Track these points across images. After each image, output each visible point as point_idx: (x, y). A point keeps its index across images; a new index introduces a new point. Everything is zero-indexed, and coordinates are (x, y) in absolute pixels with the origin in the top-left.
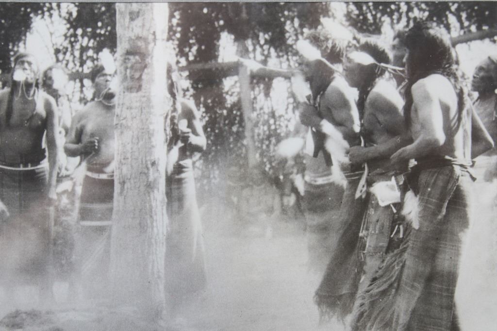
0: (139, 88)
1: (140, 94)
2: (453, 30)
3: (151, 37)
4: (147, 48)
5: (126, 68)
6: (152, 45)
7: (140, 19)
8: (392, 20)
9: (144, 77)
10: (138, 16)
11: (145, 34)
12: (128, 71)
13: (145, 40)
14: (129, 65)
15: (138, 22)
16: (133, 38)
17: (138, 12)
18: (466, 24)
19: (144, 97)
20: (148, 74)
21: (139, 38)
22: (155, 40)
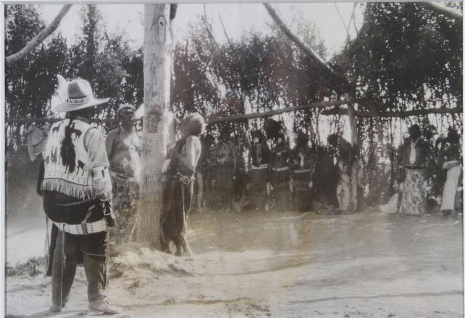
0: (156, 131)
1: (156, 134)
2: (281, 105)
3: (162, 106)
4: (160, 111)
5: (149, 121)
6: (162, 110)
7: (157, 96)
8: (250, 98)
9: (159, 125)
10: (156, 95)
11: (159, 104)
12: (150, 122)
13: (159, 107)
14: (151, 119)
15: (156, 98)
16: (153, 105)
17: (157, 93)
18: (288, 102)
19: (158, 135)
20: (161, 124)
21: (156, 106)
22: (164, 107)
